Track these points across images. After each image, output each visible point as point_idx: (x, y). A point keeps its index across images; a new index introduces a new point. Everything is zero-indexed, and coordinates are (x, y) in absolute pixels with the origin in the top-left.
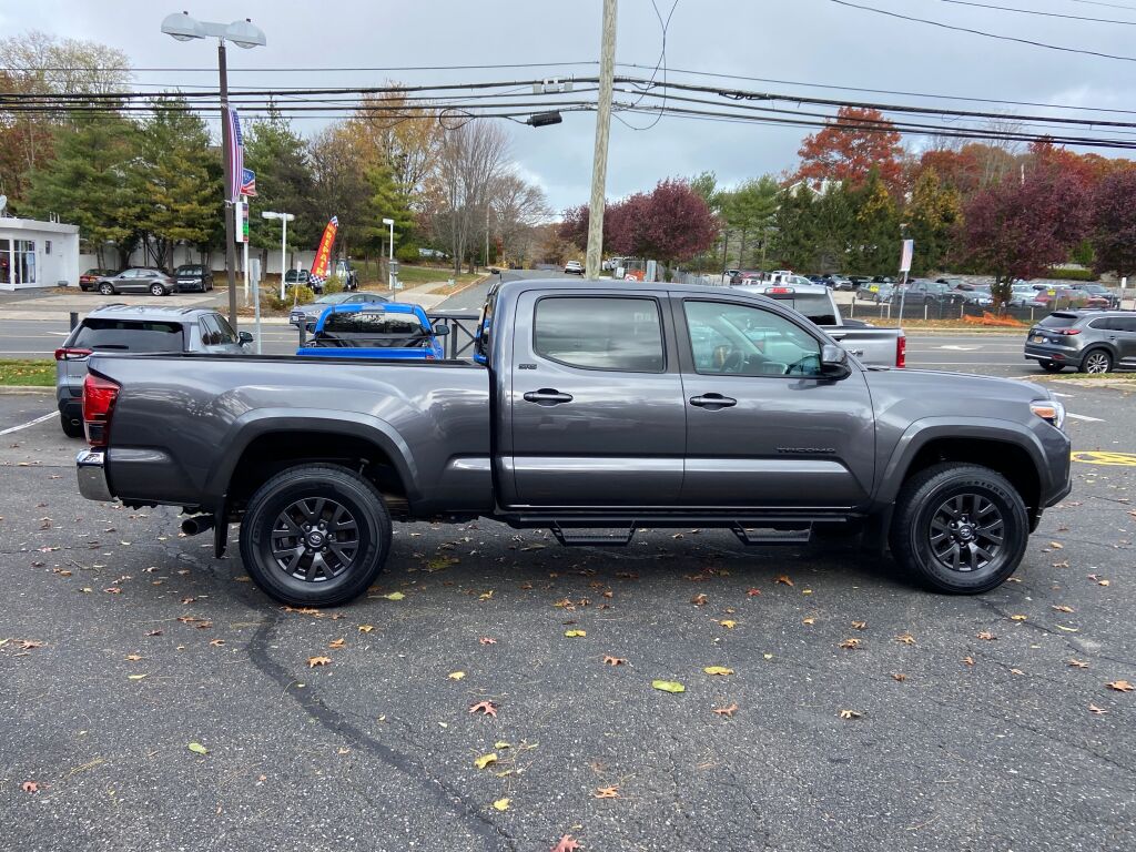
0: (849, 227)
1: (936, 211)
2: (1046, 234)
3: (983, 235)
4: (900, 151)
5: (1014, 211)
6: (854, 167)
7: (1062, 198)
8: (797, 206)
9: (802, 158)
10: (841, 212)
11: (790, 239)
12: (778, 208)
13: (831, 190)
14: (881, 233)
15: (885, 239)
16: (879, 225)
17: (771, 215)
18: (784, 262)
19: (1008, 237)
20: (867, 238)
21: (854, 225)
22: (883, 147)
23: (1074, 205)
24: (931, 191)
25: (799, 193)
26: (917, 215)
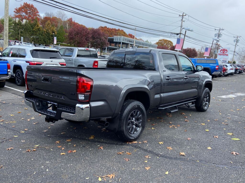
0: (32, 32)
1: (51, 31)
2: (84, 39)
3: (72, 38)
4: (39, 15)
5: (77, 34)
6: (28, 17)
7: (86, 32)
8: (18, 25)
9: (15, 13)
10: (29, 28)
11: (17, 33)
12: (13, 25)
13: (26, 22)
14: (39, 34)
15: (40, 35)
16: (39, 32)
17: (11, 26)
18: (16, 38)
19: (77, 39)
20: (36, 35)
21: (33, 31)
22: (35, 14)
23: (88, 34)
24: (49, 26)
25: (18, 22)
26: (47, 31)
